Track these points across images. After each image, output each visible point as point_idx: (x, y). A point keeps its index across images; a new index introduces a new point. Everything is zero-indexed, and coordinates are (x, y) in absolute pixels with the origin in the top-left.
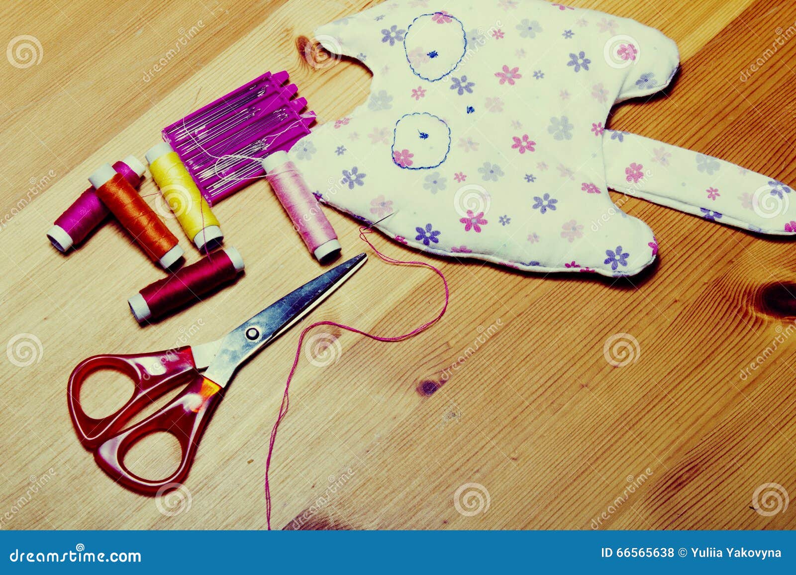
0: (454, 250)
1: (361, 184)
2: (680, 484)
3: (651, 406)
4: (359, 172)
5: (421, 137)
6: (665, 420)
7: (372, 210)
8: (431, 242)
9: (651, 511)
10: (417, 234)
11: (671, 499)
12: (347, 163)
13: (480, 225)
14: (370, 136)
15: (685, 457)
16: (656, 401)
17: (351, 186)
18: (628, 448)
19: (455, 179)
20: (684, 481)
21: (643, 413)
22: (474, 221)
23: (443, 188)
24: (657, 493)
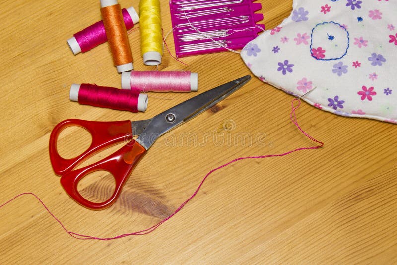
0: (354, 112)
1: (291, 71)
2: (359, 199)
3: (353, 146)
4: (289, 63)
5: (329, 39)
6: (360, 157)
7: (298, 88)
8: (338, 108)
9: (337, 212)
10: (329, 103)
11: (351, 207)
12: (281, 57)
13: (371, 96)
14: (295, 39)
15: (367, 182)
16: (357, 144)
17: (284, 73)
18: (331, 170)
19: (353, 66)
20: (362, 198)
21: (347, 150)
22: (367, 93)
23: (346, 72)
24: (343, 202)
